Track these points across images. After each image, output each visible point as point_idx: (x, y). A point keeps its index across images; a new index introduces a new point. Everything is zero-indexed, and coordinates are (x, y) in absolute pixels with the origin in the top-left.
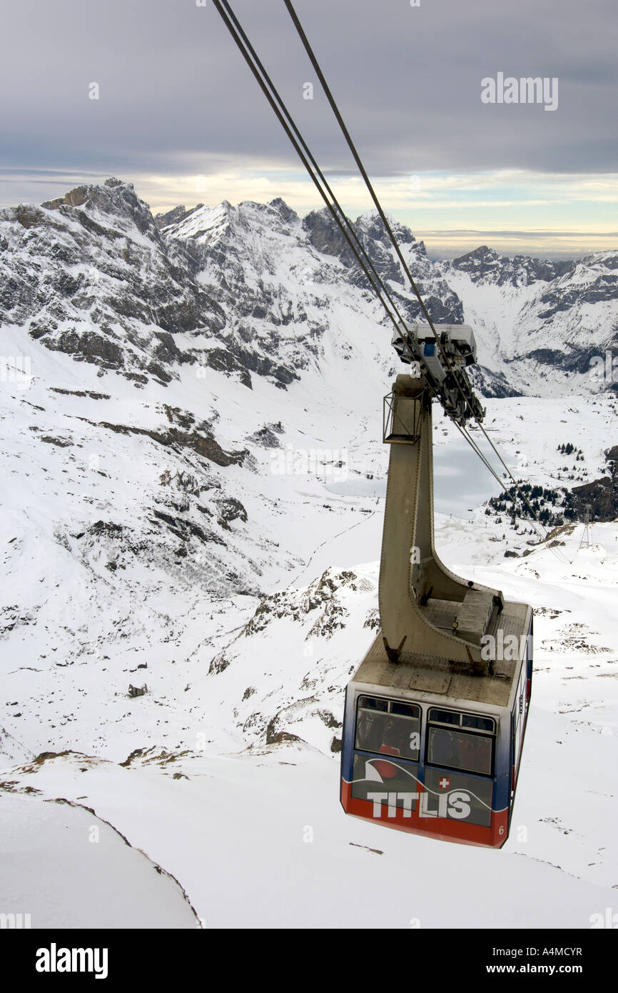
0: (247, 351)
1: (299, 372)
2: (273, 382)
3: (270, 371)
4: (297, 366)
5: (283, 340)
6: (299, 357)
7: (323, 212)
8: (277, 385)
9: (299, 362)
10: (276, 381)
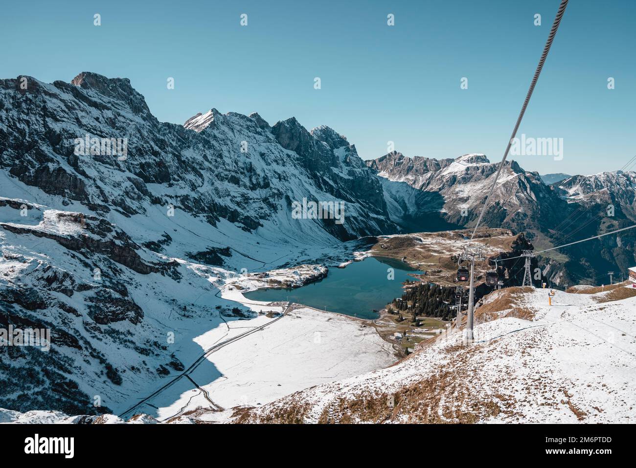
0: (219, 203)
1: (262, 221)
2: (240, 227)
3: (239, 219)
4: (261, 218)
5: (251, 199)
6: (263, 211)
7: (286, 122)
8: (243, 229)
9: (263, 215)
10: (243, 226)
